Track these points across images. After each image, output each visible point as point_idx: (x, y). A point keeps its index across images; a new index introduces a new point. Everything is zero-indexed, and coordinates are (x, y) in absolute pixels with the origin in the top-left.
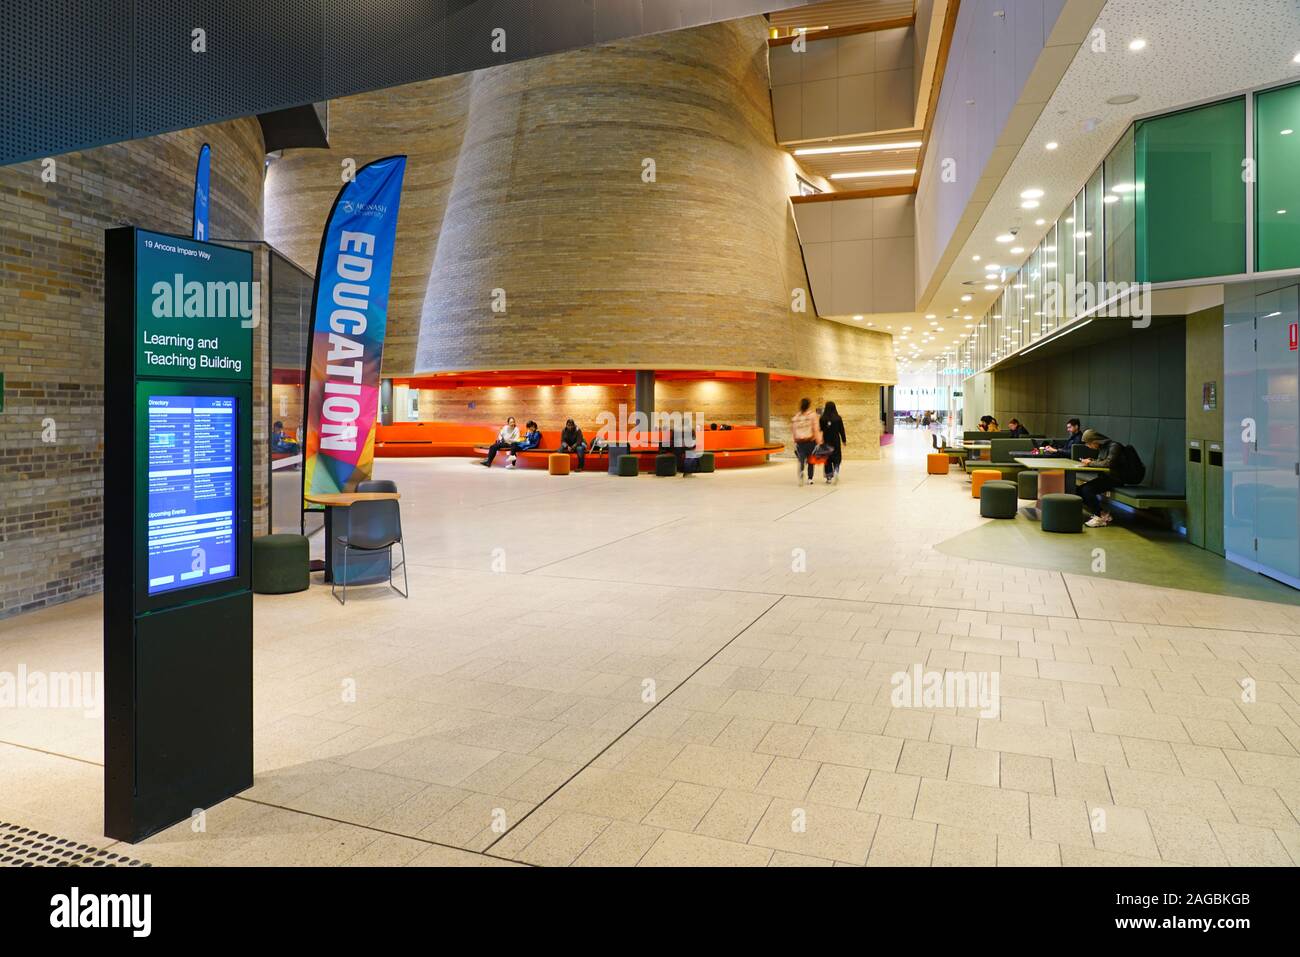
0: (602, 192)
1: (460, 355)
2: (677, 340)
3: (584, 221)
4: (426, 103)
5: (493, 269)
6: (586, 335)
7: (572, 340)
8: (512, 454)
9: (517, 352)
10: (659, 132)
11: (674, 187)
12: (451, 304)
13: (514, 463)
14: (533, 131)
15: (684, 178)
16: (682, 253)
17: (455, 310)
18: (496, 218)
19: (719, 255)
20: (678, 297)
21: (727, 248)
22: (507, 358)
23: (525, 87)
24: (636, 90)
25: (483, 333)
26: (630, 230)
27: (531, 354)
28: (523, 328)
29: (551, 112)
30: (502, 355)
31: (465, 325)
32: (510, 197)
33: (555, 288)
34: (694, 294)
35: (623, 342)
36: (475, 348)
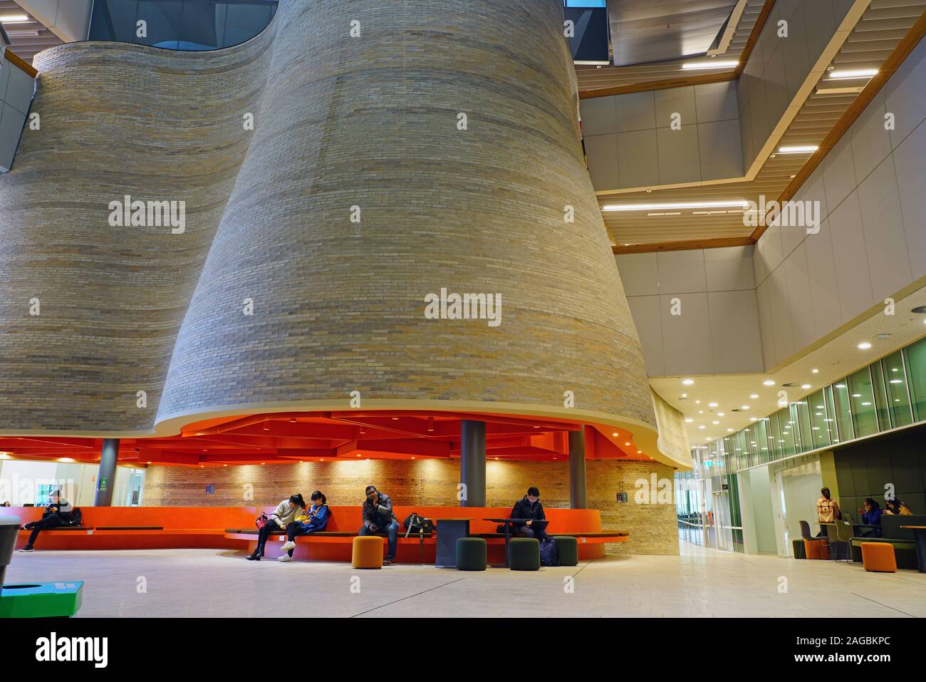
0: (440, 185)
1: (232, 388)
2: (543, 373)
3: (417, 216)
4: (201, 125)
5: (289, 273)
6: (422, 359)
7: (403, 366)
8: (290, 540)
9: (320, 382)
10: (505, 128)
11: (527, 189)
12: (223, 322)
13: (290, 552)
14: (350, 115)
15: (535, 181)
16: (541, 264)
17: (227, 329)
18: (297, 213)
19: (582, 274)
20: (543, 317)
21: (589, 268)
22: (304, 390)
23: (341, 71)
24: (477, 81)
25: (270, 356)
26: (476, 231)
27: (341, 384)
28: (331, 350)
29: (374, 96)
30: (297, 387)
31: (244, 348)
32: (316, 188)
33: (379, 296)
34: (559, 316)
35: (473, 371)
36: (256, 378)
